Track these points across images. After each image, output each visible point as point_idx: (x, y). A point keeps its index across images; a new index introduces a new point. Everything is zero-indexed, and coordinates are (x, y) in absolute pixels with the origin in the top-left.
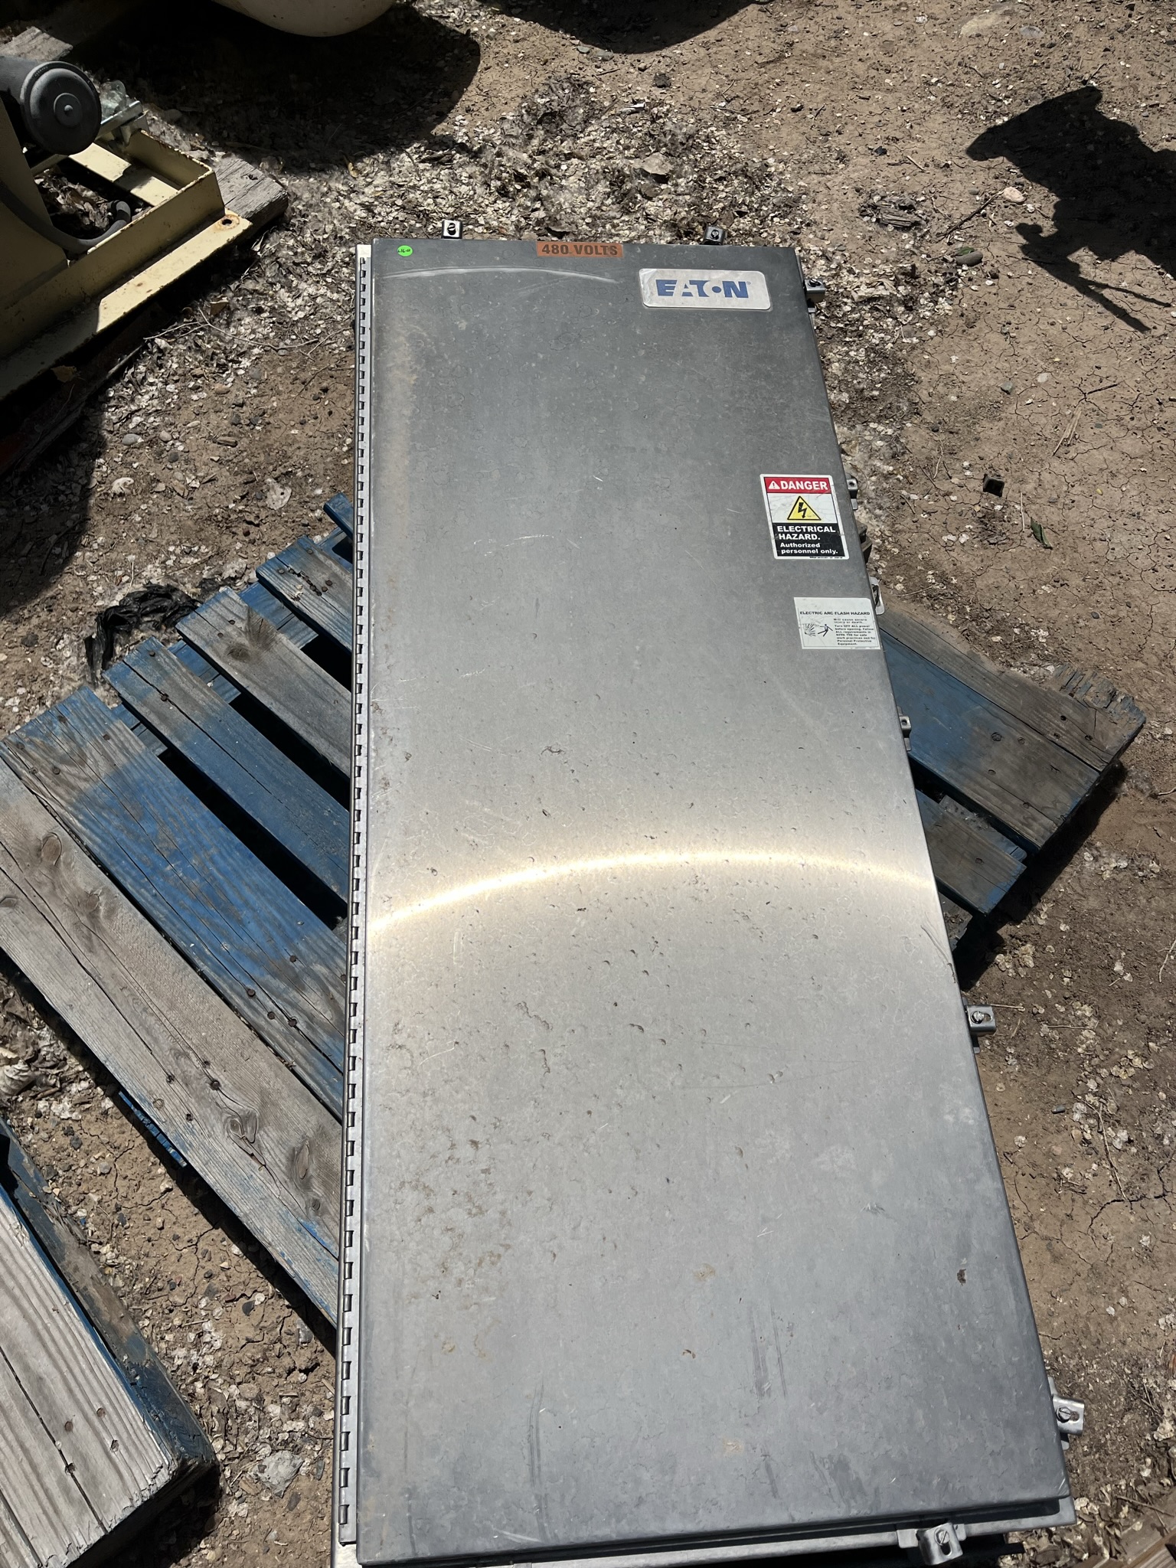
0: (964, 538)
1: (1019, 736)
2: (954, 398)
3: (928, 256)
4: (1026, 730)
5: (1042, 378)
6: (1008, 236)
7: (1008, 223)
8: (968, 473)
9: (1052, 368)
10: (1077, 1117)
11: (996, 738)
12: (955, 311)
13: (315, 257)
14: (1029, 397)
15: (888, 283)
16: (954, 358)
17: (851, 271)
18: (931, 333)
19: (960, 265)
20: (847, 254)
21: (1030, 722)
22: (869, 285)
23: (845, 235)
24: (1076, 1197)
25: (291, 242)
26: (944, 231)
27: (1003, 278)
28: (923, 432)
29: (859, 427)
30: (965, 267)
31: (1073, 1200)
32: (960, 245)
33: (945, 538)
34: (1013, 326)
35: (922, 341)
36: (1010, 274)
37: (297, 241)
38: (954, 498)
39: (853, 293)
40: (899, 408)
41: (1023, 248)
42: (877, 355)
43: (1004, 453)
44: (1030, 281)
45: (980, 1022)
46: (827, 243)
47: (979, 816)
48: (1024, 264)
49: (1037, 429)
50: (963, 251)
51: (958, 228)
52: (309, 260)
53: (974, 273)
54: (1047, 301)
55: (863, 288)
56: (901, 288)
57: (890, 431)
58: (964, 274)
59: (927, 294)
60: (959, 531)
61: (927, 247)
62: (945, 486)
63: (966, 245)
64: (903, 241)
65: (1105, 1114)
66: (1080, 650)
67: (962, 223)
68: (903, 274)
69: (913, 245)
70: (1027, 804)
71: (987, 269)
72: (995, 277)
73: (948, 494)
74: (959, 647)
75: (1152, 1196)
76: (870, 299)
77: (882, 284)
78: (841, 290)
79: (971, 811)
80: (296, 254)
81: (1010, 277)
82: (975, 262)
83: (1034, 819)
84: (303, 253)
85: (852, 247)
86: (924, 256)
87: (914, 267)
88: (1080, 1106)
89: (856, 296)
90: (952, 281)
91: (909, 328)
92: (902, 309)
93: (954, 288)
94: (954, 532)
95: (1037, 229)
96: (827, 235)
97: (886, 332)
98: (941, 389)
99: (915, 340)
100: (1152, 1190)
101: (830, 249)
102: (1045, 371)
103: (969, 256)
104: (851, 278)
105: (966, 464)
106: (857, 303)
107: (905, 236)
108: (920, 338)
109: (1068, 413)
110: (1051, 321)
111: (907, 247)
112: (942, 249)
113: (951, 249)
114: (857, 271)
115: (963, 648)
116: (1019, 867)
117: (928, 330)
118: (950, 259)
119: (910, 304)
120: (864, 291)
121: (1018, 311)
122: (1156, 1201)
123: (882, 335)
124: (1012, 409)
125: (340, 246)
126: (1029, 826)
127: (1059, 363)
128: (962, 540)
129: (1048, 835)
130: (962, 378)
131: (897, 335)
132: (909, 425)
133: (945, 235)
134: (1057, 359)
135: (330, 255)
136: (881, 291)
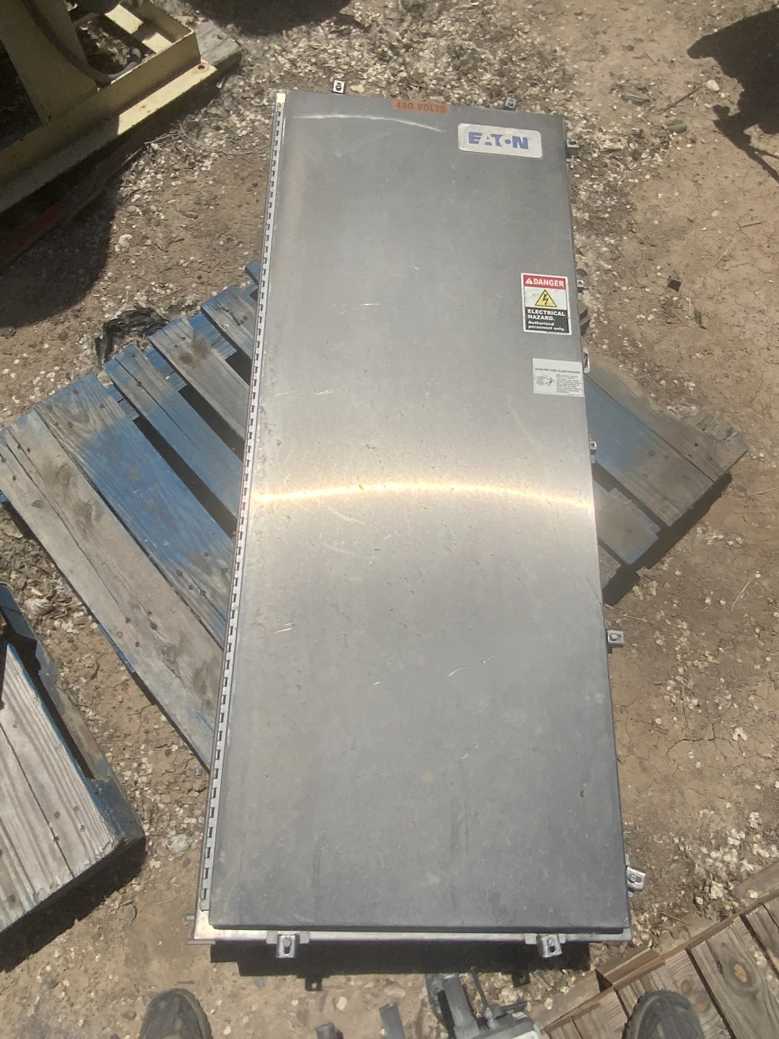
0: (651, 317)
1: (666, 454)
2: (656, 222)
3: (652, 124)
4: (671, 450)
5: (715, 214)
6: (706, 114)
7: (707, 105)
8: (659, 274)
9: (721, 208)
10: (669, 688)
11: (652, 454)
12: (664, 162)
13: (256, 94)
14: (704, 226)
15: (624, 140)
16: (660, 195)
17: (600, 130)
18: (648, 177)
19: (672, 132)
20: (599, 118)
21: (674, 446)
22: (611, 140)
23: (600, 105)
24: (661, 735)
25: (242, 83)
26: (664, 107)
27: (699, 143)
28: (635, 244)
29: (593, 237)
30: (675, 134)
31: (659, 737)
32: (673, 118)
33: (638, 317)
34: (701, 176)
35: (641, 182)
36: (703, 141)
37: (245, 82)
38: (647, 290)
39: (600, 146)
40: (620, 226)
41: (715, 122)
42: (612, 189)
43: (684, 262)
44: (715, 146)
45: (615, 640)
46: (587, 109)
47: (633, 502)
48: (713, 135)
49: (707, 248)
50: (675, 122)
51: (674, 106)
52: (252, 96)
53: (680, 138)
54: (724, 161)
55: (607, 142)
56: (631, 145)
57: (612, 241)
58: (673, 138)
59: (648, 150)
60: (648, 312)
61: (652, 118)
62: (644, 282)
63: (677, 118)
64: (636, 112)
65: (686, 688)
66: (713, 397)
67: (677, 103)
68: (634, 135)
69: (643, 116)
70: (665, 498)
71: (689, 136)
72: (693, 142)
73: (644, 287)
74: (636, 393)
75: (706, 739)
76: (610, 151)
77: (620, 141)
78: (593, 143)
79: (629, 498)
80: (244, 91)
81: (703, 143)
82: (683, 131)
83: (668, 508)
84: (248, 91)
85: (603, 113)
86: (649, 124)
87: (641, 131)
88: (671, 682)
89: (602, 147)
90: (665, 143)
91: (633, 172)
92: (630, 159)
93: (667, 148)
94: (645, 312)
95: (727, 109)
96: (588, 103)
97: (618, 173)
98: (649, 215)
99: (636, 181)
100: (707, 736)
101: (589, 114)
102: (717, 209)
103: (679, 126)
104: (600, 134)
105: (659, 267)
106: (601, 152)
107: (639, 109)
108: (639, 180)
109: (728, 238)
110: (725, 175)
111: (639, 116)
112: (662, 120)
113: (668, 120)
114: (604, 130)
115: (638, 393)
116: (655, 538)
117: (646, 174)
118: (666, 127)
119: (636, 156)
120: (608, 145)
121: (705, 166)
122: (709, 742)
123: (616, 175)
124: (692, 233)
125: (272, 87)
126: (664, 512)
127: (727, 204)
128: (649, 319)
129: (676, 519)
130: (663, 209)
131: (625, 176)
132: (625, 238)
133: (665, 110)
134: (726, 202)
135: (266, 93)
136: (618, 146)
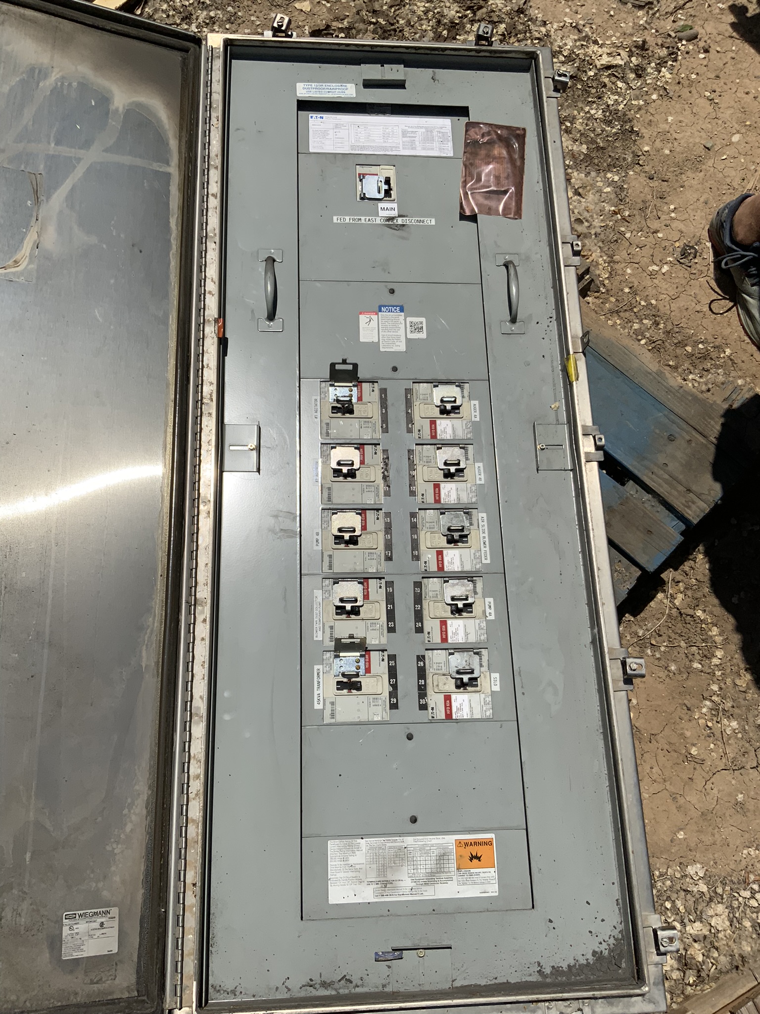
0: (665, 268)
1: (688, 438)
2: (667, 152)
3: (657, 31)
4: (694, 433)
5: (736, 138)
6: (719, 16)
7: (720, 5)
8: (673, 215)
9: (743, 130)
10: (704, 710)
11: (671, 438)
12: (674, 79)
14: (724, 154)
15: (624, 54)
16: (670, 119)
17: (595, 42)
18: (654, 97)
19: (680, 40)
20: (594, 27)
21: (698, 427)
22: (609, 54)
23: (594, 11)
24: (697, 766)
26: (670, 10)
27: (713, 53)
28: (643, 179)
29: (593, 174)
30: (684, 42)
31: (695, 769)
32: (682, 23)
33: (650, 268)
34: (717, 93)
35: (647, 103)
36: (718, 49)
37: (169, 6)
38: (660, 235)
39: (597, 61)
40: (624, 159)
41: (733, 25)
42: (612, 115)
43: (702, 200)
44: (733, 55)
45: (634, 670)
46: (579, 16)
48: (730, 41)
49: (728, 180)
50: (684, 28)
51: (682, 7)
53: (691, 47)
54: (745, 74)
55: (605, 56)
56: (633, 59)
57: (616, 178)
58: (682, 48)
59: (653, 65)
60: (662, 262)
61: (656, 24)
62: (655, 225)
63: (686, 23)
64: (638, 17)
65: (724, 710)
66: (743, 362)
67: (685, 4)
68: (636, 47)
69: (646, 21)
70: (689, 490)
71: (702, 44)
72: (706, 51)
73: (656, 232)
74: (650, 366)
75: (748, 767)
76: (608, 67)
77: (619, 55)
78: (587, 58)
79: (648, 493)
81: (718, 52)
82: (693, 38)
83: (693, 503)
85: (598, 21)
86: (653, 31)
87: (644, 42)
88: (708, 703)
90: (673, 55)
91: (637, 92)
92: (632, 76)
93: (675, 60)
95: (744, 9)
96: (580, 9)
97: (619, 94)
98: (658, 144)
99: (641, 103)
100: (749, 763)
101: (581, 22)
102: (738, 132)
103: (689, 33)
104: (596, 48)
105: (672, 207)
107: (640, 13)
108: (645, 101)
109: (753, 167)
110: (746, 90)
111: (641, 22)
112: (668, 26)
113: (675, 25)
114: (600, 42)
115: (653, 367)
116: (680, 539)
117: (652, 94)
118: (673, 35)
119: (639, 72)
120: (605, 60)
121: (722, 81)
122: (751, 771)
123: (617, 97)
124: (710, 163)
126: (689, 507)
127: (750, 126)
129: (702, 515)
130: (675, 135)
131: (628, 97)
132: (631, 173)
133: (672, 14)
134: (748, 123)
136: (618, 61)
